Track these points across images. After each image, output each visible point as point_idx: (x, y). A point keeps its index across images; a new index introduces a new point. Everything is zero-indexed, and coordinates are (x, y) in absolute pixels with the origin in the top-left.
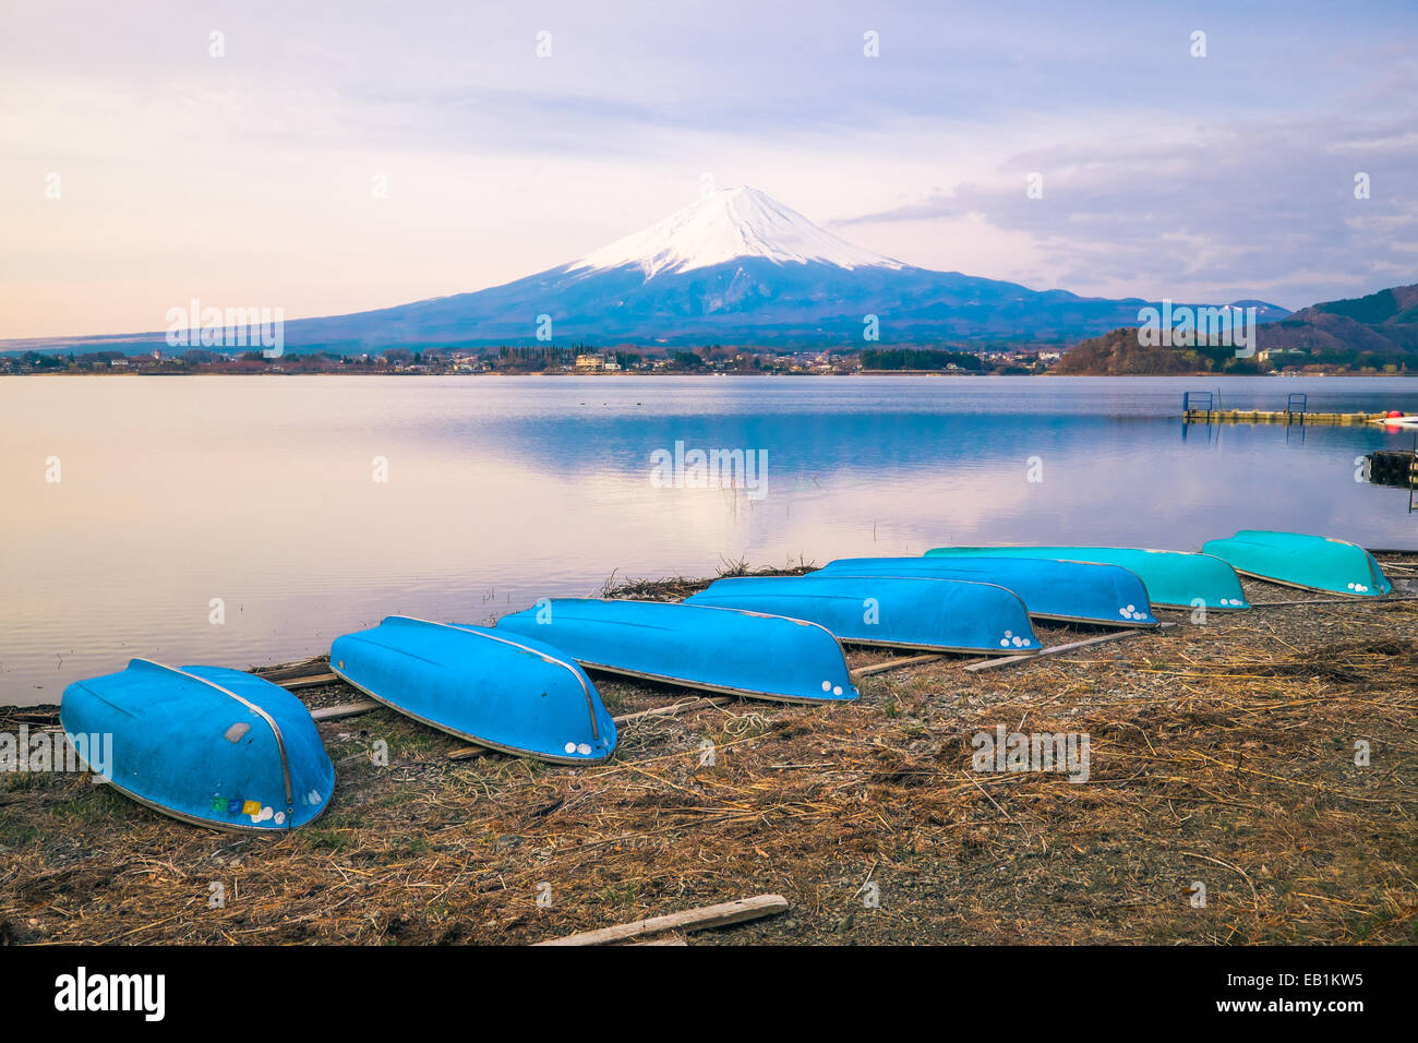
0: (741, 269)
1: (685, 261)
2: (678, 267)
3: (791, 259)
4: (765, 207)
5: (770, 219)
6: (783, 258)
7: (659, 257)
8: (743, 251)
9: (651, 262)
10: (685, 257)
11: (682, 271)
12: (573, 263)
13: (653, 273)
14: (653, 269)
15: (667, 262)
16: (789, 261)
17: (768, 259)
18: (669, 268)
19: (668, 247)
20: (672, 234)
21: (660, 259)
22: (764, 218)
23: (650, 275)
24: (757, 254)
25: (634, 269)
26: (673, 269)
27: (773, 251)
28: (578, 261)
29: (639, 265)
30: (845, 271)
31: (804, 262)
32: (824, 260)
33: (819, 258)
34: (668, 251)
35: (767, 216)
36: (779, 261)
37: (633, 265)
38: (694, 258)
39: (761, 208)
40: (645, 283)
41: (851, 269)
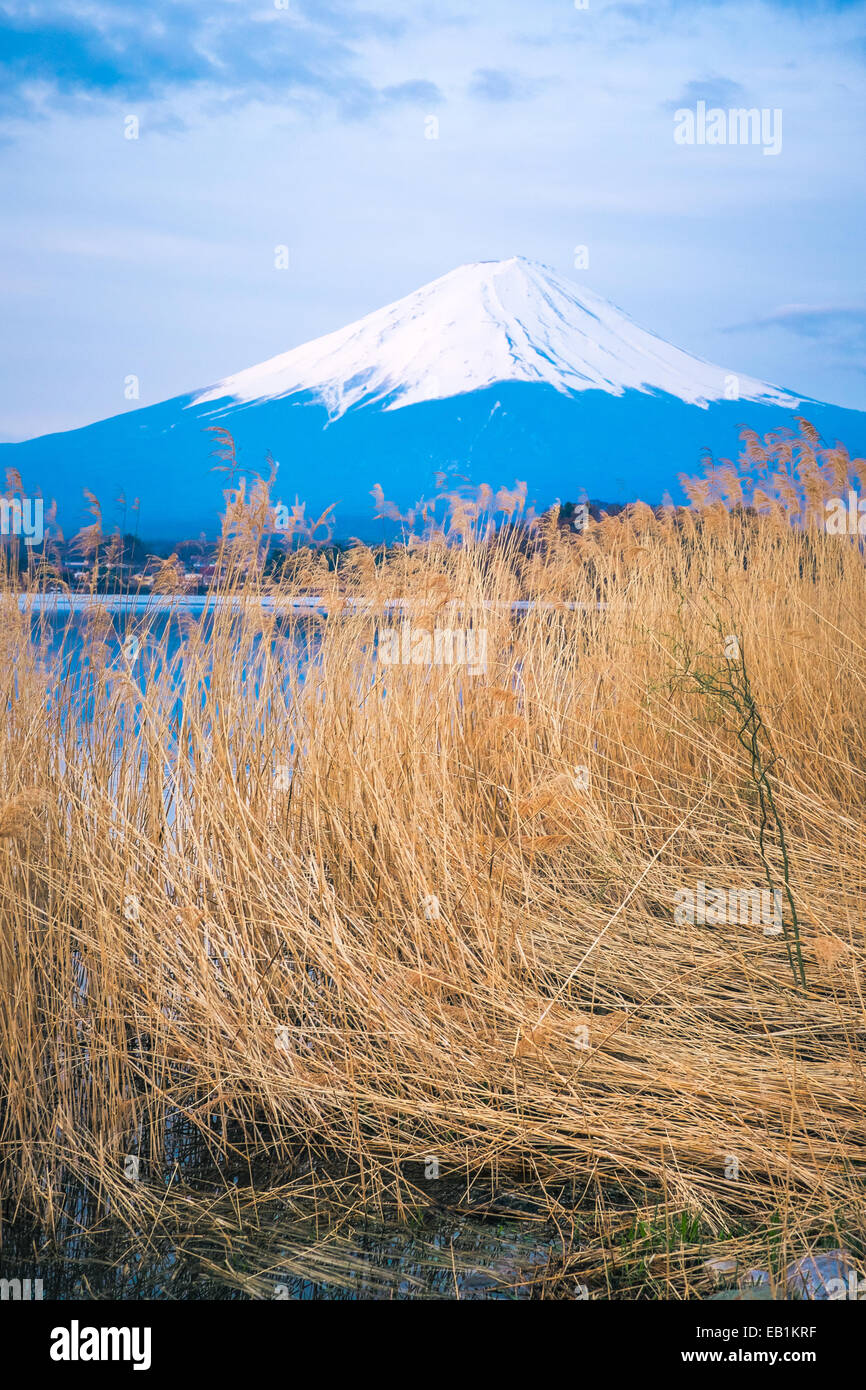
0: (498, 405)
1: (401, 389)
2: (389, 399)
3: (594, 386)
4: (554, 294)
5: (561, 316)
6: (580, 385)
7: (356, 381)
8: (506, 371)
9: (341, 389)
10: (403, 381)
11: (394, 406)
12: (201, 392)
13: (342, 410)
14: (341, 403)
15: (370, 389)
16: (590, 391)
17: (552, 387)
18: (373, 401)
19: (372, 363)
20: (382, 340)
21: (357, 385)
22: (550, 311)
23: (333, 415)
24: (534, 378)
25: (306, 404)
26: (380, 403)
27: (562, 372)
28: (210, 389)
29: (317, 394)
30: (693, 407)
31: (616, 391)
32: (657, 390)
33: (647, 386)
34: (373, 370)
35: (556, 311)
36: (570, 390)
37: (307, 395)
38: (418, 383)
39: (546, 296)
40: (325, 427)
41: (705, 406)
